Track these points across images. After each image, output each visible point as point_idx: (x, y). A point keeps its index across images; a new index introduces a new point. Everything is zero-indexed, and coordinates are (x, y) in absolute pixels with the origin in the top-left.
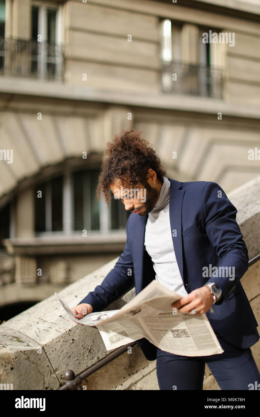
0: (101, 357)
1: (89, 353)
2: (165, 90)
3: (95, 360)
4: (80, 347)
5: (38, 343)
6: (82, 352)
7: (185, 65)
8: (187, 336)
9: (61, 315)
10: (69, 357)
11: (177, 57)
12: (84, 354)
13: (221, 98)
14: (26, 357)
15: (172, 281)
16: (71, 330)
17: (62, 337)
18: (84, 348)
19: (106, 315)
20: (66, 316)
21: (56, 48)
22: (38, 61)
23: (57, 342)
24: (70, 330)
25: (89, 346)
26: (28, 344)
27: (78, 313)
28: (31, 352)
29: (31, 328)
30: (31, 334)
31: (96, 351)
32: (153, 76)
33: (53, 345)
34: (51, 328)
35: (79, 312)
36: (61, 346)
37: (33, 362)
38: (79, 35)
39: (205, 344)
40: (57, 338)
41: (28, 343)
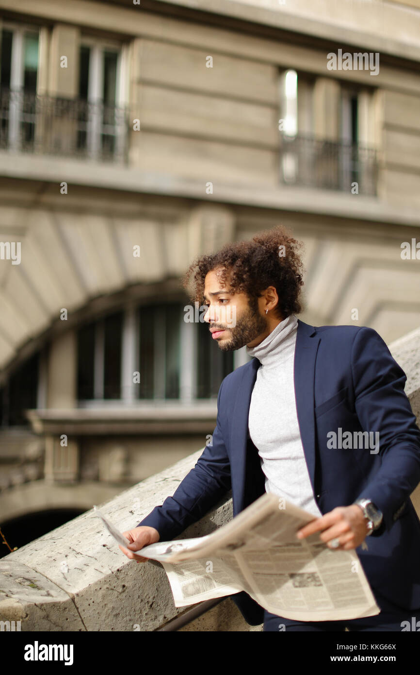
0: (170, 617)
1: (150, 609)
2: (286, 180)
3: (159, 621)
4: (135, 599)
5: (64, 590)
6: (137, 608)
7: (318, 142)
8: (318, 583)
9: (104, 543)
10: (117, 615)
11: (306, 129)
12: (141, 611)
13: (375, 194)
14: (44, 614)
15: (295, 490)
16: (121, 570)
17: (105, 581)
18: (142, 601)
19: (181, 545)
20: (113, 546)
21: (116, 111)
22: (88, 131)
23: (96, 590)
24: (118, 570)
25: (149, 598)
26: (48, 592)
27: (133, 541)
28: (52, 607)
29: (54, 564)
30: (54, 574)
31: (162, 605)
32: (267, 158)
33: (91, 594)
34: (88, 565)
35: (135, 539)
36: (104, 597)
37: (55, 624)
38: (152, 93)
39: (349, 597)
40: (96, 584)
41: (48, 590)
